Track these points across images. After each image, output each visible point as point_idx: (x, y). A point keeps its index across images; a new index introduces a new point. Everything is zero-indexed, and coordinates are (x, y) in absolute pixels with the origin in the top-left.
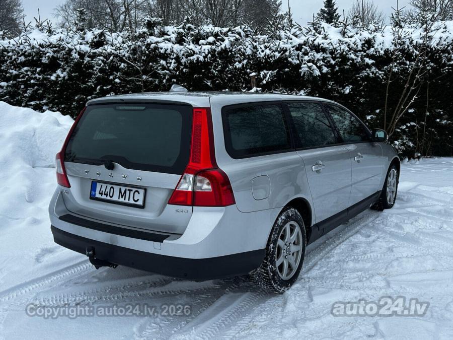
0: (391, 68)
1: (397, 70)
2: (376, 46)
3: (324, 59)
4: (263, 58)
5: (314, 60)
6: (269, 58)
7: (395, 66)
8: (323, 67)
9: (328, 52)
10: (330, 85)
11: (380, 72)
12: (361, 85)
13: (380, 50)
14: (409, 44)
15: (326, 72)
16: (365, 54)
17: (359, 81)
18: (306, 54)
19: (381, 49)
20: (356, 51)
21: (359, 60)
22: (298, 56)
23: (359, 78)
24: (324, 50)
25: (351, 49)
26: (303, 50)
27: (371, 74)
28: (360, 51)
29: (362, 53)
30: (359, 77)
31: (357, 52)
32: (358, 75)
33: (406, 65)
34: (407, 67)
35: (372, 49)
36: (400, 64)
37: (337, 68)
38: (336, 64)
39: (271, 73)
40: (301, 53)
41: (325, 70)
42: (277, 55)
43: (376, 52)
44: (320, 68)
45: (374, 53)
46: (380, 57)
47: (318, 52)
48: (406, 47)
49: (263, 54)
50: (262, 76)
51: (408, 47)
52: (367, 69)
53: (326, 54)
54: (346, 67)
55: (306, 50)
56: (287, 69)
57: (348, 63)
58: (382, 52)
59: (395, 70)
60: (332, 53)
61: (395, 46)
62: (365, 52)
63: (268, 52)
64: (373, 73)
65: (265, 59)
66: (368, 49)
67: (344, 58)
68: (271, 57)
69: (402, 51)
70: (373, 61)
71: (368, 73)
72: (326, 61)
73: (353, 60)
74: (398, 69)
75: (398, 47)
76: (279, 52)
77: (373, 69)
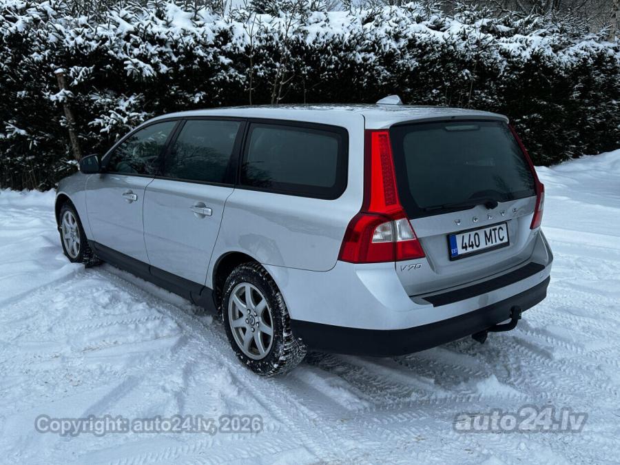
0: (256, 71)
1: (263, 74)
2: (234, 41)
3: (161, 54)
4: (73, 48)
5: (147, 56)
6: (82, 49)
7: (261, 69)
8: (161, 65)
9: (168, 45)
10: (173, 90)
11: (241, 76)
12: (216, 92)
13: (239, 45)
14: (278, 40)
15: (165, 72)
16: (219, 50)
17: (214, 86)
18: (136, 45)
19: (242, 45)
20: (205, 46)
21: (210, 57)
22: (125, 47)
23: (213, 83)
24: (162, 42)
25: (198, 42)
26: (132, 40)
27: (228, 78)
28: (212, 46)
29: (215, 48)
30: (213, 81)
31: (207, 47)
32: (211, 79)
33: (275, 67)
34: (277, 70)
35: (229, 44)
36: (267, 65)
37: (182, 68)
38: (179, 62)
39: (86, 70)
40: (128, 44)
41: (164, 69)
42: (94, 45)
43: (234, 49)
44: (156, 66)
45: (232, 50)
46: (240, 55)
47: (153, 43)
48: (274, 43)
49: (72, 43)
50: (71, 75)
51: (277, 44)
52: (222, 71)
53: (166, 47)
54: (194, 67)
55: (136, 41)
56: (108, 66)
57: (196, 62)
58: (242, 49)
59: (261, 73)
60: (173, 47)
61: (261, 41)
62: (219, 47)
63: (80, 40)
64: (231, 76)
65: (77, 50)
66: (225, 43)
67: (189, 55)
68: (86, 47)
69: (270, 48)
70: (230, 61)
71: (224, 77)
72: (164, 57)
73: (201, 58)
74: (265, 73)
75: (264, 43)
76: (97, 41)
77: (232, 71)
